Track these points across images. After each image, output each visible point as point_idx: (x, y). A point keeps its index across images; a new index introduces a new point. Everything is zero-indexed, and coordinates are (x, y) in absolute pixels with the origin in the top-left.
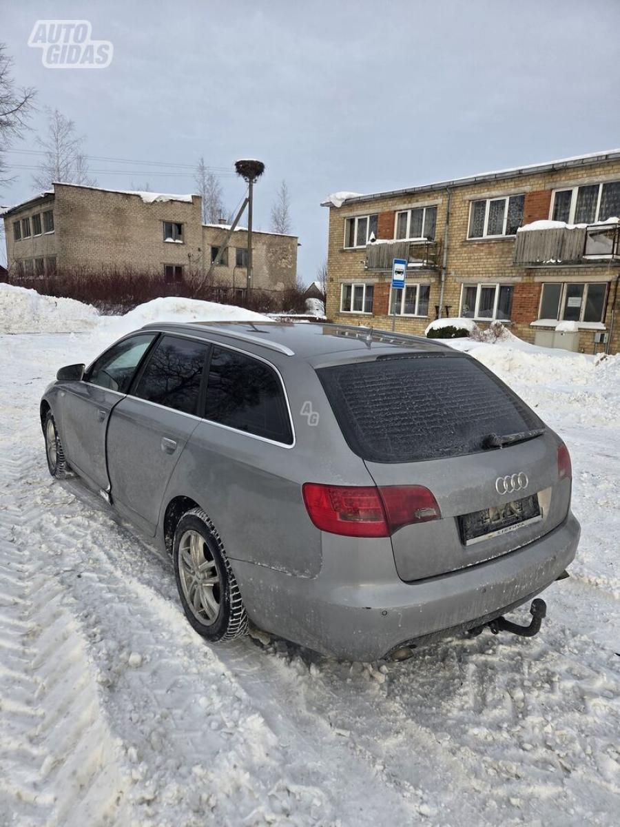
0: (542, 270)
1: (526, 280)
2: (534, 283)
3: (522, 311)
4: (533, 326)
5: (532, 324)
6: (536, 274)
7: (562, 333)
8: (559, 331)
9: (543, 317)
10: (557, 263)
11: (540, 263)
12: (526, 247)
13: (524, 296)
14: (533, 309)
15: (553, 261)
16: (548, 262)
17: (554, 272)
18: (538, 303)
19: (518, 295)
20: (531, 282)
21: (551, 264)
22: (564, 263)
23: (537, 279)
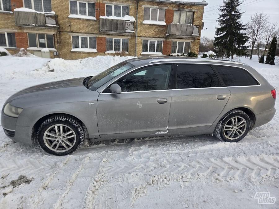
0: (26, 28)
1: (19, 31)
2: (24, 33)
3: (21, 44)
4: (28, 50)
5: (28, 49)
6: (24, 29)
7: (44, 52)
8: (43, 52)
9: (30, 46)
10: (36, 26)
11: (29, 25)
12: (20, 18)
13: (21, 38)
14: (26, 43)
15: (34, 25)
16: (32, 25)
17: (32, 29)
18: (27, 41)
19: (17, 37)
20: (23, 32)
21: (33, 26)
22: (39, 26)
23: (25, 31)
